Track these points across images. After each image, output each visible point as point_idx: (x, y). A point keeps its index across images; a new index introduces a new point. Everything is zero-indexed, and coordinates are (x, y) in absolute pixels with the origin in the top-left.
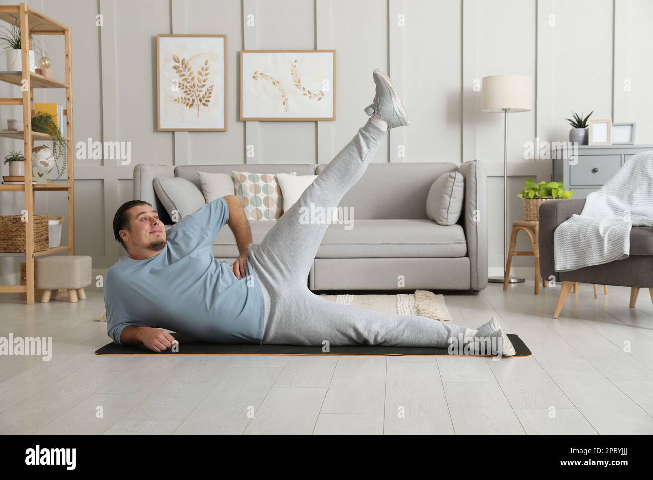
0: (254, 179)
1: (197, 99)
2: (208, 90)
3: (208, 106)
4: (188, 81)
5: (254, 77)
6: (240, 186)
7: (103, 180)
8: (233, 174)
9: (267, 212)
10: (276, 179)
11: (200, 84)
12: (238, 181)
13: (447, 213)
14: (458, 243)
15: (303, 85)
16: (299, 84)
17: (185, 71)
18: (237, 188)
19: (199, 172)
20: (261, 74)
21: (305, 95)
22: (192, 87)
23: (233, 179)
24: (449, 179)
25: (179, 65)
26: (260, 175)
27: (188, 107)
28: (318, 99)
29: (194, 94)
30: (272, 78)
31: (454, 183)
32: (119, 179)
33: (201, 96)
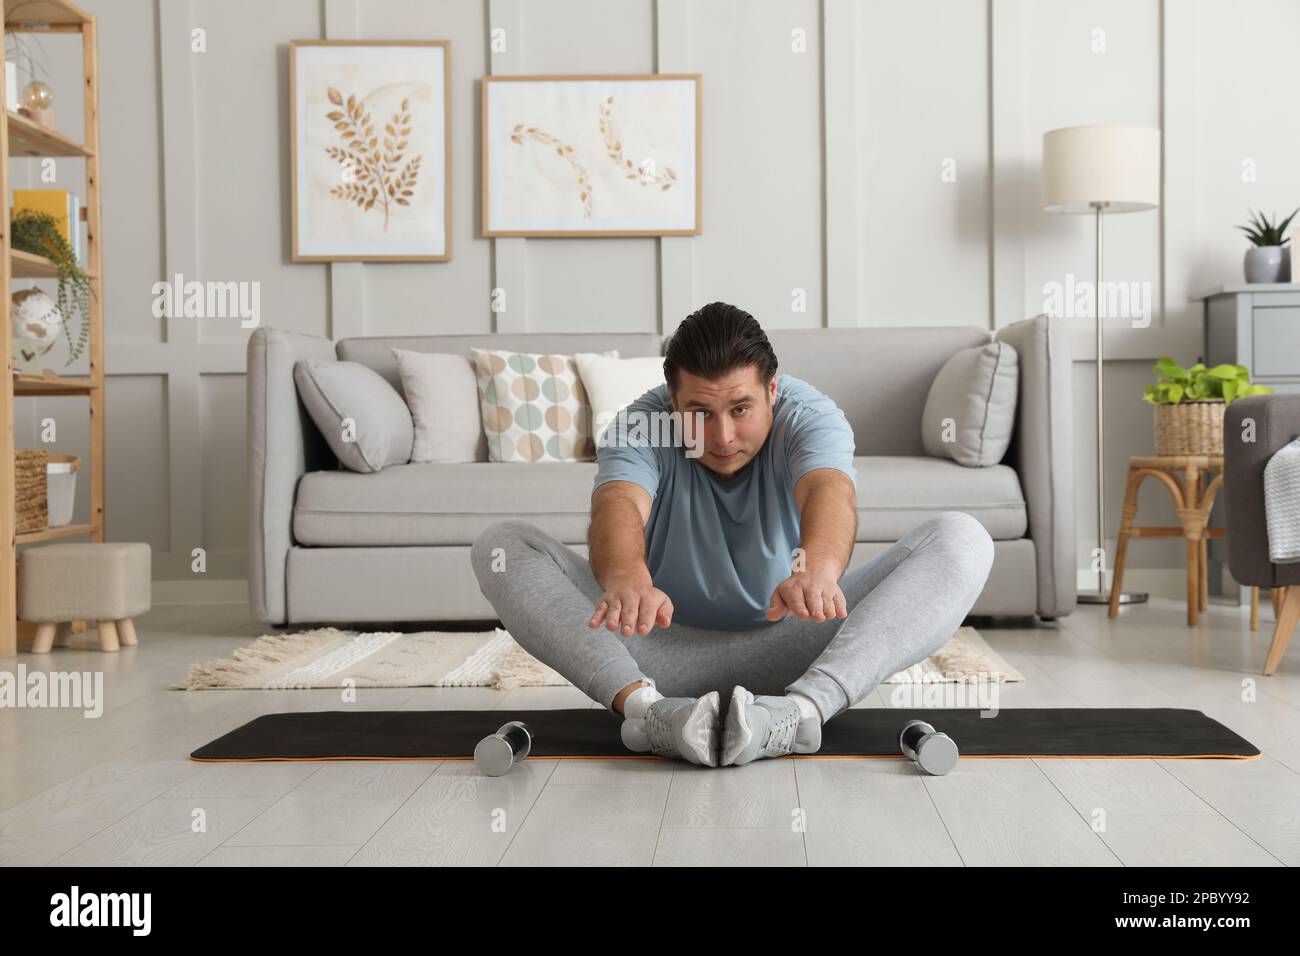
0: (523, 367)
1: (383, 188)
2: (408, 168)
3: (407, 204)
4: (364, 146)
5: (514, 138)
6: (492, 382)
7: (165, 377)
8: (474, 354)
9: (555, 441)
10: (575, 367)
11: (389, 154)
12: (487, 371)
13: (981, 437)
14: (1008, 507)
15: (626, 154)
16: (617, 153)
17: (355, 124)
18: (484, 387)
19: (395, 350)
20: (531, 131)
21: (632, 177)
22: (370, 161)
23: (474, 366)
24: (985, 358)
25: (342, 110)
26: (536, 357)
27: (363, 206)
28: (661, 186)
29: (376, 176)
30: (555, 140)
31: (995, 369)
32: (202, 374)
33: (393, 182)
